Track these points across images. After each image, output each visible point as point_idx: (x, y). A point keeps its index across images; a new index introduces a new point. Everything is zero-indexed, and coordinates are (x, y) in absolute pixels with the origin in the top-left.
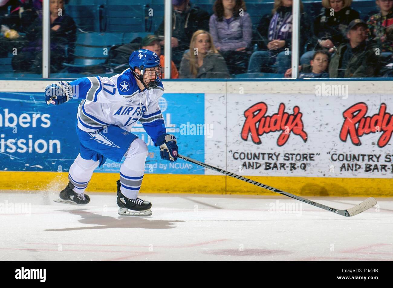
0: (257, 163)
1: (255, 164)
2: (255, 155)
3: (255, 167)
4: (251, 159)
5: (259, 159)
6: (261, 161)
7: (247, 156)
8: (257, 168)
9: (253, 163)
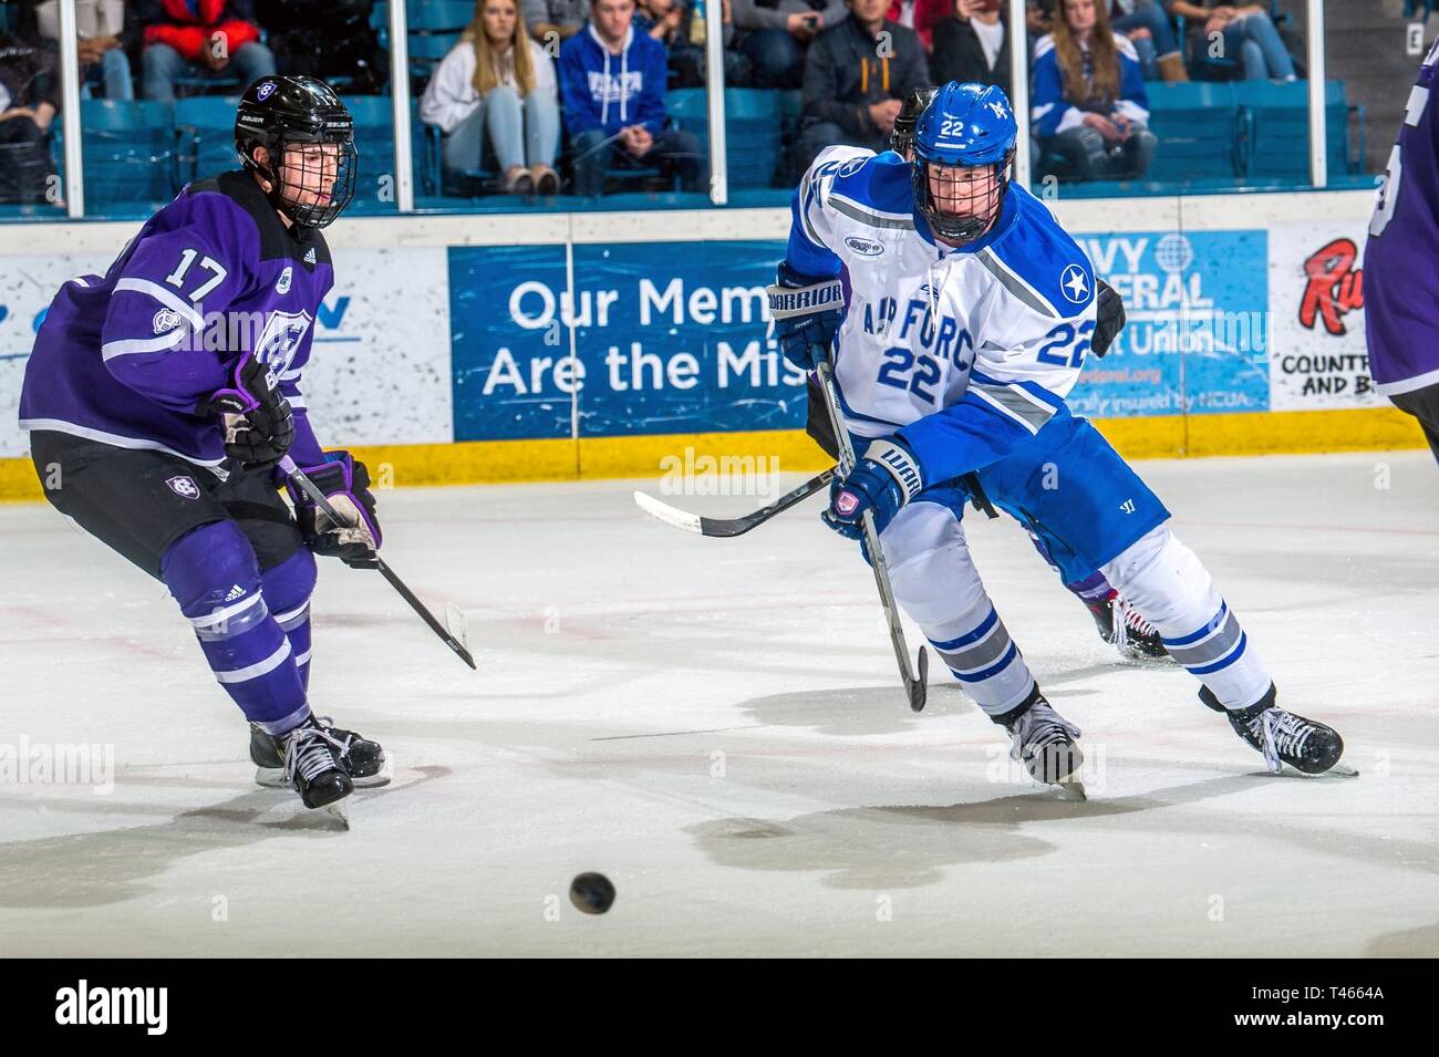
0: (1337, 379)
1: (1333, 382)
2: (1332, 361)
3: (1333, 388)
4: (1324, 370)
5: (1340, 369)
6: (1346, 374)
7: (1313, 363)
8: (1338, 390)
9: (1329, 380)
